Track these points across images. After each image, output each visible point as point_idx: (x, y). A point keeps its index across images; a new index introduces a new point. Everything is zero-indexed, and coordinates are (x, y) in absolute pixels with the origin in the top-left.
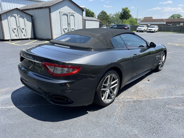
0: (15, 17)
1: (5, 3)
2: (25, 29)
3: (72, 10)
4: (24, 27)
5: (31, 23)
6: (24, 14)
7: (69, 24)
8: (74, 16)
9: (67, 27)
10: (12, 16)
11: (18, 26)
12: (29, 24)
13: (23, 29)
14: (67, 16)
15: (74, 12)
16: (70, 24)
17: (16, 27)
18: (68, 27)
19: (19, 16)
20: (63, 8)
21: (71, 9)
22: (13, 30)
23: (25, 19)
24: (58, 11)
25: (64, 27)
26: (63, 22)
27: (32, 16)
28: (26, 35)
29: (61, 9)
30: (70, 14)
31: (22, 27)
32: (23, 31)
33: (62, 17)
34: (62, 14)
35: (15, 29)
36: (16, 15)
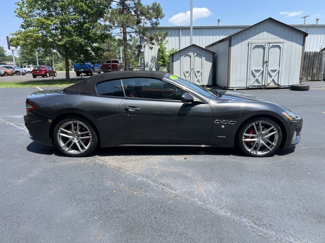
0: (190, 57)
1: (197, 37)
2: (200, 73)
3: (277, 37)
4: (199, 69)
5: (211, 64)
6: (203, 51)
7: (265, 63)
8: (280, 48)
9: (260, 68)
10: (186, 55)
11: (192, 68)
12: (208, 65)
13: (198, 72)
14: (264, 48)
15: (282, 40)
16: (267, 62)
17: (188, 70)
18: (263, 67)
19: (195, 54)
20: (256, 37)
21: (274, 36)
22: (185, 73)
23: (204, 58)
24: (246, 42)
25: (253, 68)
26: (252, 59)
27: (214, 53)
28: (200, 81)
29: (251, 38)
30: (271, 45)
31: (196, 70)
32: (198, 75)
33: (253, 51)
34: (253, 47)
35: (187, 72)
36: (192, 53)
